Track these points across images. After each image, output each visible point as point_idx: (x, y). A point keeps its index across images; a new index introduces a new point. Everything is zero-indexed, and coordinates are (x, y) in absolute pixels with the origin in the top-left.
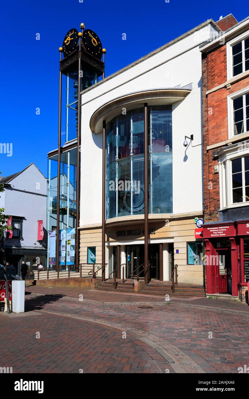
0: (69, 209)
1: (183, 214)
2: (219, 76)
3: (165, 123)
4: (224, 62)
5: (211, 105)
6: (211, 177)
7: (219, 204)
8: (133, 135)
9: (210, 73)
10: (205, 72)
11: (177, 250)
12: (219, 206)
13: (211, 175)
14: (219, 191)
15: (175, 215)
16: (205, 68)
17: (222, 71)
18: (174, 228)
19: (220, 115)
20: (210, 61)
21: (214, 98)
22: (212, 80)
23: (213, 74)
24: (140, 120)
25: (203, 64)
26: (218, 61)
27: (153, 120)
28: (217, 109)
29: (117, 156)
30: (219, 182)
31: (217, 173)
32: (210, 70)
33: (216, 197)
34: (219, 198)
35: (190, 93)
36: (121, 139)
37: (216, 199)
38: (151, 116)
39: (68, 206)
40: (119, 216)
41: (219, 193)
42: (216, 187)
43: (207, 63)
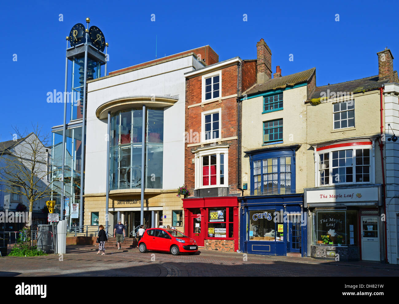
0: (73, 178)
1: (170, 190)
2: (196, 97)
3: (158, 120)
4: (200, 88)
5: (191, 116)
6: (190, 166)
7: (194, 185)
8: (133, 127)
9: (191, 94)
10: (188, 91)
11: (165, 216)
12: (194, 187)
13: (190, 164)
14: (194, 176)
15: (164, 190)
16: (187, 89)
17: (199, 94)
18: (164, 200)
19: (197, 124)
20: (191, 85)
21: (193, 112)
22: (192, 99)
23: (192, 95)
24: (139, 117)
25: (187, 86)
26: (196, 87)
27: (149, 114)
28: (194, 120)
29: (120, 141)
30: (194, 170)
31: (194, 164)
32: (191, 91)
33: (192, 181)
34: (194, 182)
35: (177, 102)
36: (124, 129)
37: (193, 182)
38: (148, 111)
39: (72, 176)
40: (120, 189)
41: (194, 178)
42: (192, 173)
43: (189, 85)
